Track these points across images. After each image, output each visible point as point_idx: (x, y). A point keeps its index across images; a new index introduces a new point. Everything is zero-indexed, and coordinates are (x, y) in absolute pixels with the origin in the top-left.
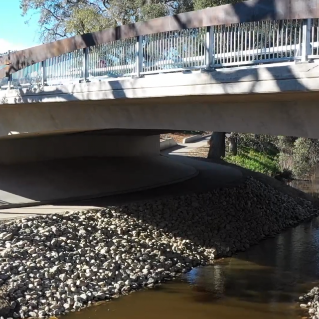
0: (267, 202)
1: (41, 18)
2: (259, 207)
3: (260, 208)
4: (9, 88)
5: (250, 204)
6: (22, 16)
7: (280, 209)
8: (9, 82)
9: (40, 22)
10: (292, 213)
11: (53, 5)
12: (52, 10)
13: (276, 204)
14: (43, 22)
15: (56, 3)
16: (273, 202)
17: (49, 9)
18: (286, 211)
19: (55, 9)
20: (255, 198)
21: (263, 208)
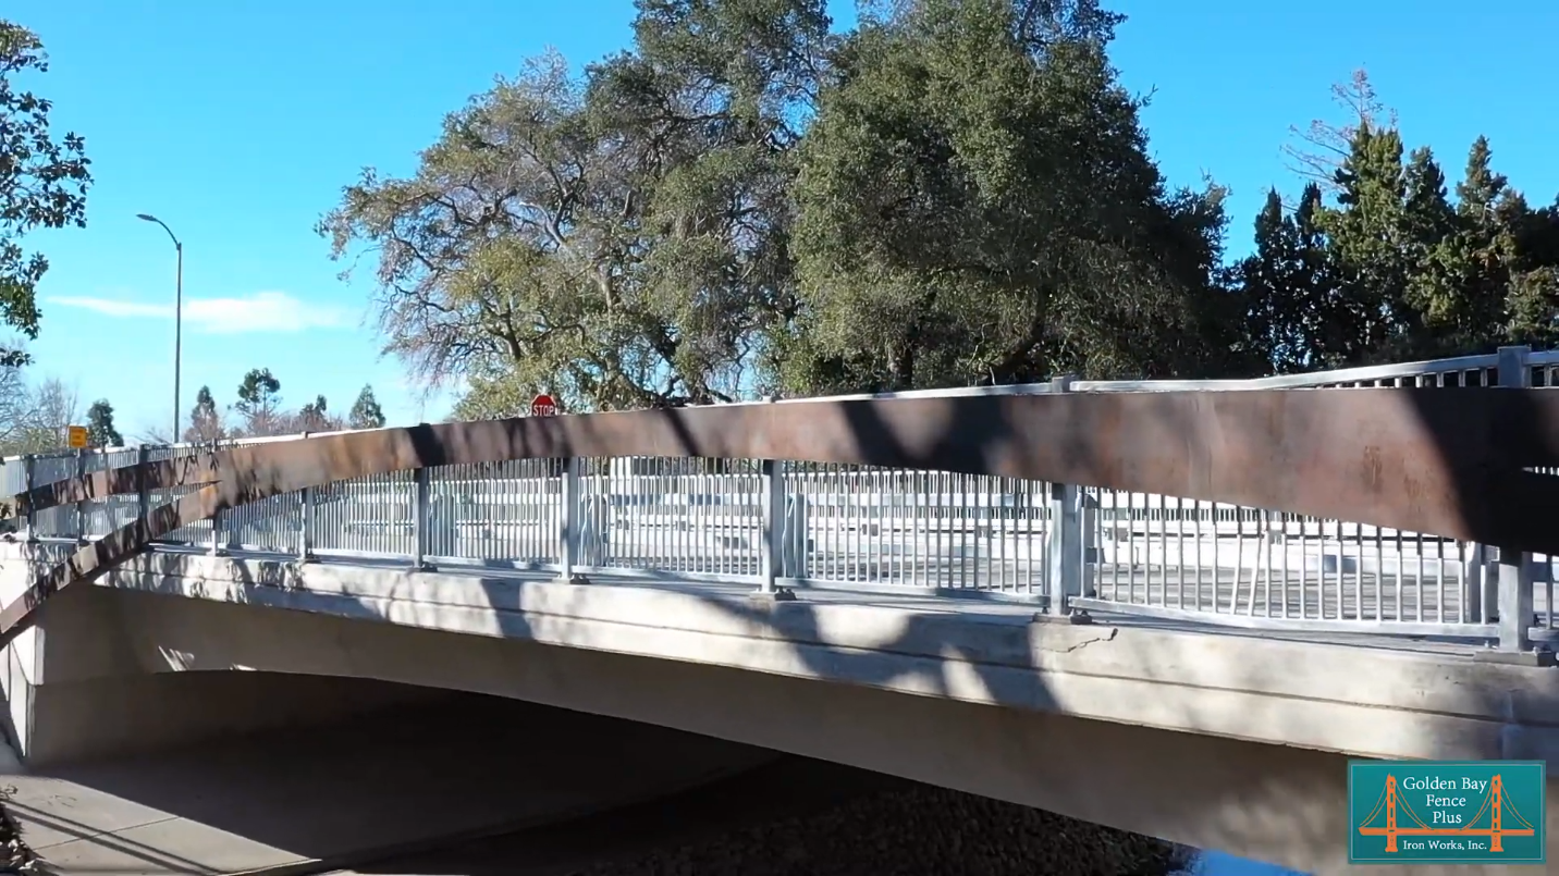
0: (1011, 830)
1: (386, 264)
2: (984, 849)
3: (989, 854)
4: (213, 552)
5: (958, 843)
6: (334, 258)
7: (1049, 850)
8: (213, 532)
9: (382, 272)
10: (1085, 860)
11: (418, 227)
12: (416, 241)
13: (1037, 835)
14: (389, 274)
15: (427, 224)
16: (1028, 831)
17: (408, 239)
18: (1067, 857)
19: (424, 238)
20: (975, 822)
21: (998, 854)
